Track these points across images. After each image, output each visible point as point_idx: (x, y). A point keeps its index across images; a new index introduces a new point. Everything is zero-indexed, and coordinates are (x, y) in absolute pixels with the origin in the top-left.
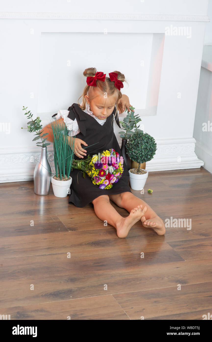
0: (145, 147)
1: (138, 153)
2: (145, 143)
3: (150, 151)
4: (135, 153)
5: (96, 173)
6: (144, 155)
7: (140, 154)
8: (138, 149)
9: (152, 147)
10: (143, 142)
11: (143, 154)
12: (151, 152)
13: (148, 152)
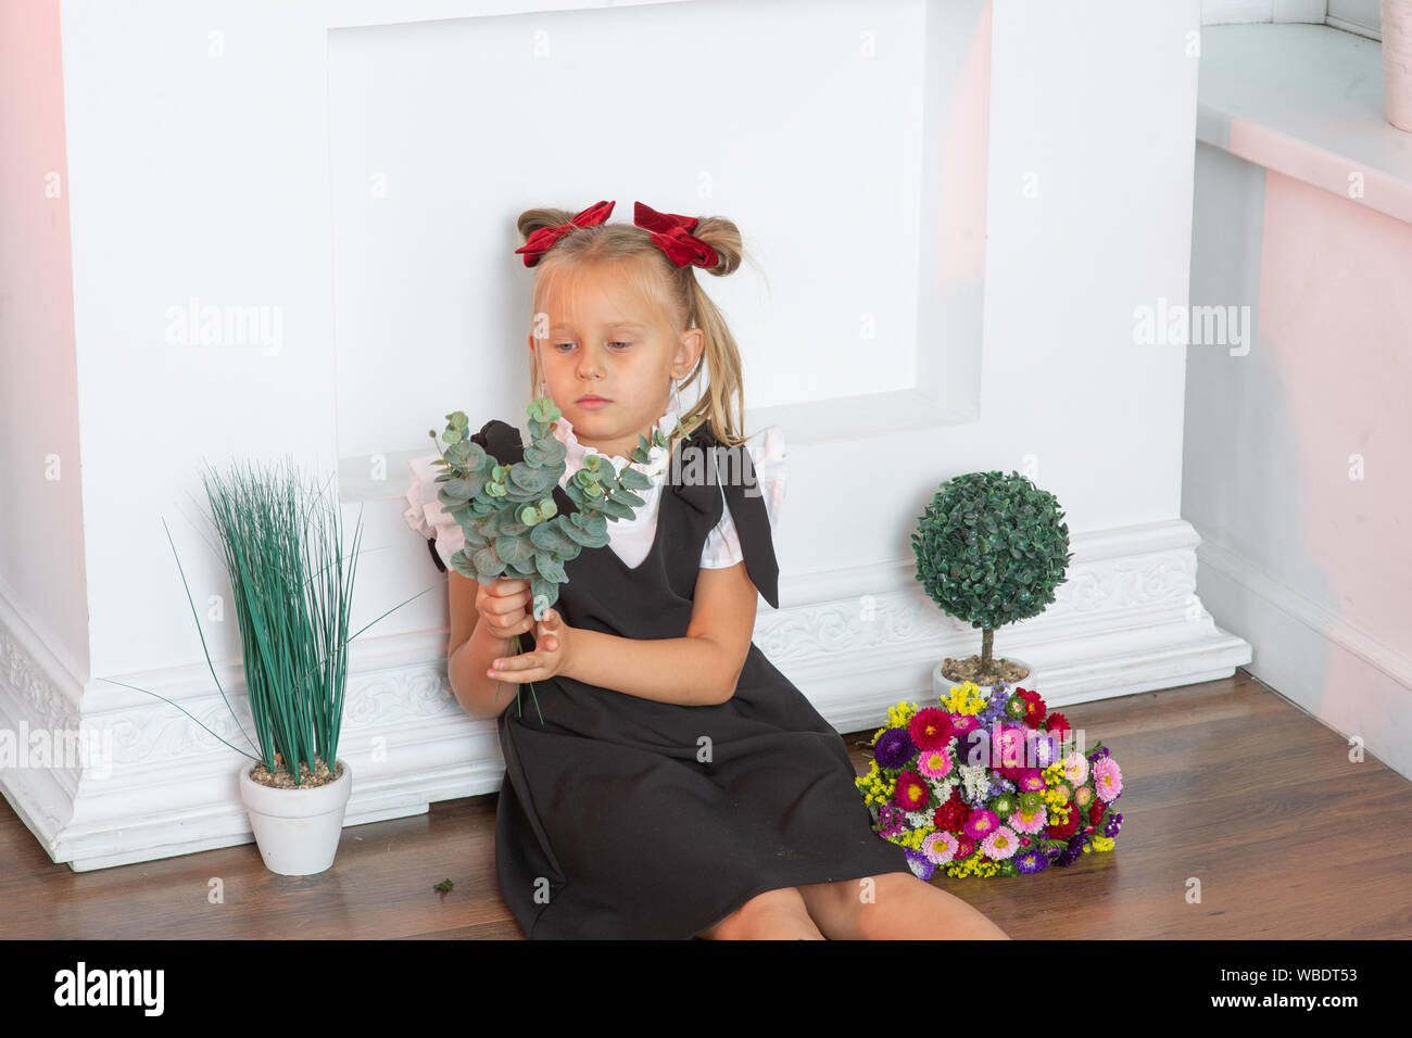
0: (998, 548)
1: (965, 576)
2: (999, 525)
3: (1030, 564)
4: (949, 574)
5: (884, 787)
6: (999, 586)
7: (974, 583)
8: (964, 556)
9: (1038, 545)
10: (988, 519)
11: (990, 580)
12: (1033, 570)
13: (1016, 571)
